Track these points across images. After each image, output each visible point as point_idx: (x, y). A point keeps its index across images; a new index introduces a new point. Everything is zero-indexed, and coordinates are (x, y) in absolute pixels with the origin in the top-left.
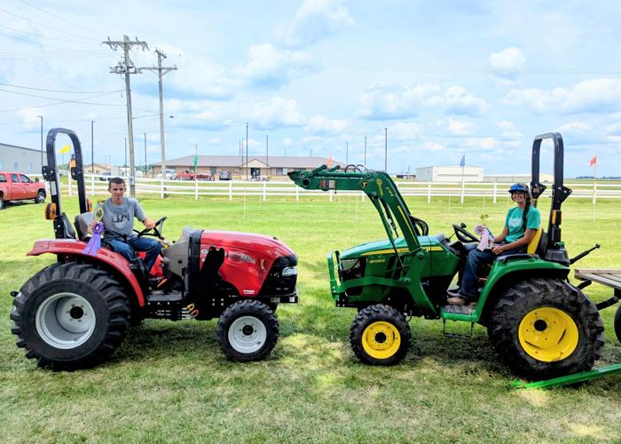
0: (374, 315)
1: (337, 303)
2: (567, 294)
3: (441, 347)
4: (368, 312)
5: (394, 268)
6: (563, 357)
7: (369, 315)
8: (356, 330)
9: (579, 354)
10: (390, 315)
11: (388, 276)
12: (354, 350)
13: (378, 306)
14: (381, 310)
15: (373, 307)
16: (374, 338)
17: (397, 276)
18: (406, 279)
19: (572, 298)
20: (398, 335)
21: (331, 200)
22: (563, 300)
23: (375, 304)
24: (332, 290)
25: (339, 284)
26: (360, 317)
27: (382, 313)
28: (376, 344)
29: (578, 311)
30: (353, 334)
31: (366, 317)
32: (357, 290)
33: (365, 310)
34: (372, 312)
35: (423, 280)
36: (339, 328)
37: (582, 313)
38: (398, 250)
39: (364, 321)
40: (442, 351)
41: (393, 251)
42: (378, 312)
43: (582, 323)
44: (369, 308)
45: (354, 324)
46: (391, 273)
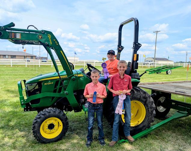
0: (47, 114)
1: (25, 109)
2: (142, 93)
3: (81, 125)
4: (43, 113)
5: (58, 87)
6: (139, 123)
7: (44, 115)
8: (36, 125)
9: (146, 121)
10: (57, 113)
11: (55, 91)
12: (35, 136)
13: (49, 108)
14: (51, 111)
15: (47, 110)
16: (47, 127)
17: (60, 91)
18: (65, 92)
19: (144, 95)
20: (61, 123)
21: (26, 67)
22: (140, 96)
23: (48, 107)
24: (21, 102)
25: (26, 98)
26: (39, 117)
27: (52, 113)
28: (48, 131)
29: (146, 101)
30: (34, 127)
31: (43, 116)
32: (37, 101)
33: (41, 112)
34: (46, 113)
35: (74, 92)
36: (27, 122)
37: (148, 102)
38: (61, 77)
39: (41, 119)
40: (82, 127)
41: (58, 77)
42: (50, 112)
43: (147, 106)
44: (44, 110)
45: (35, 121)
46: (56, 90)
